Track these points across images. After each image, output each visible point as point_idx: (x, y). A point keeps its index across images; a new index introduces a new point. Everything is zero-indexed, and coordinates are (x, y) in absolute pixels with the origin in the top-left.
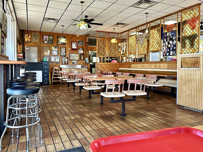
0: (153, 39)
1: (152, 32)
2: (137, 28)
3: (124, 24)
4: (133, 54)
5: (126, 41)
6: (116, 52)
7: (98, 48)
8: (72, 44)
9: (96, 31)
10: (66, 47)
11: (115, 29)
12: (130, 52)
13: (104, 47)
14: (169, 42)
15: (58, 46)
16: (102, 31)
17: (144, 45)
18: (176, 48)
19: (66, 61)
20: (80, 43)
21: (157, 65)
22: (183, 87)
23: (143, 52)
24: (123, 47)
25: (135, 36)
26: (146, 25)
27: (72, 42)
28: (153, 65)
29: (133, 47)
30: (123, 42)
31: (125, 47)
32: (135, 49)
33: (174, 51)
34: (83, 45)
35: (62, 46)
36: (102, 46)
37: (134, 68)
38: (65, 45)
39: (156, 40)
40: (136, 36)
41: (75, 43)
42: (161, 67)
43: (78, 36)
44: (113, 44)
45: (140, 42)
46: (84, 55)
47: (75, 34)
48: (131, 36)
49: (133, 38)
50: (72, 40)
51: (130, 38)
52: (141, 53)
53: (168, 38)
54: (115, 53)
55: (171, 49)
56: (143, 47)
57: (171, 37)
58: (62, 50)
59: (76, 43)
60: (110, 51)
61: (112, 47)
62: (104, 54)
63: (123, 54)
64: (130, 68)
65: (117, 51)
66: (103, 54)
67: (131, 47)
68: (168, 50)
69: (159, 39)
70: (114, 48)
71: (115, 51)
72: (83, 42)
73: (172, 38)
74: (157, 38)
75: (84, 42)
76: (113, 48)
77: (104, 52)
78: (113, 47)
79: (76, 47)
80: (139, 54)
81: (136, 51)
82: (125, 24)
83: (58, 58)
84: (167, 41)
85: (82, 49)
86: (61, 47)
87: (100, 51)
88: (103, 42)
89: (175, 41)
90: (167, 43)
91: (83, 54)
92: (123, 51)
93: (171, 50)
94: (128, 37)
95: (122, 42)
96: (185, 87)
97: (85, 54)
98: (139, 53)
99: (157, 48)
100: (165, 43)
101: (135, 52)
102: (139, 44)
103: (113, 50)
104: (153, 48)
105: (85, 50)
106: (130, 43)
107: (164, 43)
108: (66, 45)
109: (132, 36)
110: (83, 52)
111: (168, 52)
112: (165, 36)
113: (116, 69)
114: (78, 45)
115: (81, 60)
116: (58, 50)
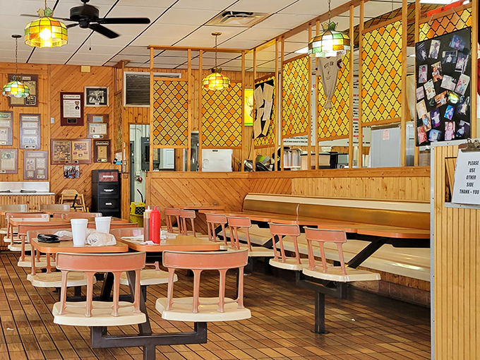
0: (375, 71)
1: (371, 41)
2: (314, 28)
3: (252, 13)
4: (300, 134)
5: (271, 83)
6: (232, 129)
7: (157, 115)
8: (62, 99)
9: (149, 48)
10: (39, 115)
11: (219, 34)
12: (286, 128)
13: (182, 110)
14: (440, 81)
15: (12, 112)
16: (169, 45)
17: (340, 99)
18: (469, 108)
19: (38, 166)
20: (94, 97)
21: (391, 182)
22: (456, 288)
23: (337, 128)
24: (263, 106)
25: (306, 60)
26: (347, 13)
27: (62, 94)
28: (375, 185)
29: (300, 105)
30: (262, 85)
31: (269, 105)
32: (305, 114)
33: (462, 123)
34: (105, 103)
35: (26, 110)
36: (171, 106)
37: (302, 195)
38: (37, 106)
39: (386, 74)
40: (309, 60)
41: (75, 96)
42: (408, 191)
43: (85, 69)
44: (222, 97)
45: (324, 83)
46: (110, 141)
47: (73, 62)
48: (290, 61)
49: (298, 69)
50: (63, 86)
51: (286, 67)
52: (331, 129)
53: (436, 66)
54: (229, 134)
55: (449, 112)
56: (337, 105)
57: (449, 60)
58: (25, 125)
59: (79, 97)
60: (207, 124)
61: (214, 106)
62: (182, 138)
63: (261, 135)
64: (288, 193)
65: (236, 125)
66: (175, 138)
67: (291, 106)
68: (437, 119)
69: (400, 72)
70: (225, 111)
71: (229, 125)
72: (105, 90)
73: (452, 65)
74: (390, 67)
75: (108, 93)
76: (218, 111)
77: (182, 129)
78: (221, 107)
79: (77, 114)
80: (323, 136)
81: (309, 124)
82: (257, 14)
83: (8, 156)
84: (430, 77)
85: (101, 119)
86: (21, 115)
87: (163, 124)
88: (179, 87)
89: (463, 77)
90: (430, 86)
91: (105, 139)
92: (263, 123)
93: (447, 116)
94: (279, 65)
95: (257, 86)
96: (461, 289)
97: (111, 137)
98: (320, 130)
99: (389, 108)
100: (422, 85)
101: (305, 125)
102: (322, 91)
103: (218, 120)
104: (374, 110)
105: (111, 122)
106: (286, 88)
107: (419, 85)
108: (41, 105)
109: (295, 59)
110: (105, 133)
111: (433, 126)
112: (424, 54)
113: (233, 197)
114: (85, 105)
115: (95, 161)
116: (12, 126)
